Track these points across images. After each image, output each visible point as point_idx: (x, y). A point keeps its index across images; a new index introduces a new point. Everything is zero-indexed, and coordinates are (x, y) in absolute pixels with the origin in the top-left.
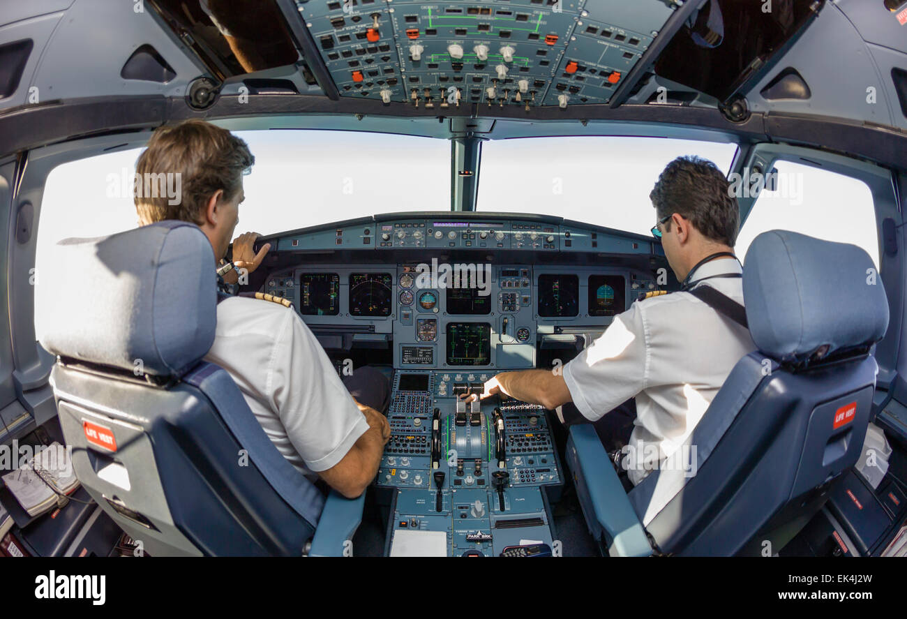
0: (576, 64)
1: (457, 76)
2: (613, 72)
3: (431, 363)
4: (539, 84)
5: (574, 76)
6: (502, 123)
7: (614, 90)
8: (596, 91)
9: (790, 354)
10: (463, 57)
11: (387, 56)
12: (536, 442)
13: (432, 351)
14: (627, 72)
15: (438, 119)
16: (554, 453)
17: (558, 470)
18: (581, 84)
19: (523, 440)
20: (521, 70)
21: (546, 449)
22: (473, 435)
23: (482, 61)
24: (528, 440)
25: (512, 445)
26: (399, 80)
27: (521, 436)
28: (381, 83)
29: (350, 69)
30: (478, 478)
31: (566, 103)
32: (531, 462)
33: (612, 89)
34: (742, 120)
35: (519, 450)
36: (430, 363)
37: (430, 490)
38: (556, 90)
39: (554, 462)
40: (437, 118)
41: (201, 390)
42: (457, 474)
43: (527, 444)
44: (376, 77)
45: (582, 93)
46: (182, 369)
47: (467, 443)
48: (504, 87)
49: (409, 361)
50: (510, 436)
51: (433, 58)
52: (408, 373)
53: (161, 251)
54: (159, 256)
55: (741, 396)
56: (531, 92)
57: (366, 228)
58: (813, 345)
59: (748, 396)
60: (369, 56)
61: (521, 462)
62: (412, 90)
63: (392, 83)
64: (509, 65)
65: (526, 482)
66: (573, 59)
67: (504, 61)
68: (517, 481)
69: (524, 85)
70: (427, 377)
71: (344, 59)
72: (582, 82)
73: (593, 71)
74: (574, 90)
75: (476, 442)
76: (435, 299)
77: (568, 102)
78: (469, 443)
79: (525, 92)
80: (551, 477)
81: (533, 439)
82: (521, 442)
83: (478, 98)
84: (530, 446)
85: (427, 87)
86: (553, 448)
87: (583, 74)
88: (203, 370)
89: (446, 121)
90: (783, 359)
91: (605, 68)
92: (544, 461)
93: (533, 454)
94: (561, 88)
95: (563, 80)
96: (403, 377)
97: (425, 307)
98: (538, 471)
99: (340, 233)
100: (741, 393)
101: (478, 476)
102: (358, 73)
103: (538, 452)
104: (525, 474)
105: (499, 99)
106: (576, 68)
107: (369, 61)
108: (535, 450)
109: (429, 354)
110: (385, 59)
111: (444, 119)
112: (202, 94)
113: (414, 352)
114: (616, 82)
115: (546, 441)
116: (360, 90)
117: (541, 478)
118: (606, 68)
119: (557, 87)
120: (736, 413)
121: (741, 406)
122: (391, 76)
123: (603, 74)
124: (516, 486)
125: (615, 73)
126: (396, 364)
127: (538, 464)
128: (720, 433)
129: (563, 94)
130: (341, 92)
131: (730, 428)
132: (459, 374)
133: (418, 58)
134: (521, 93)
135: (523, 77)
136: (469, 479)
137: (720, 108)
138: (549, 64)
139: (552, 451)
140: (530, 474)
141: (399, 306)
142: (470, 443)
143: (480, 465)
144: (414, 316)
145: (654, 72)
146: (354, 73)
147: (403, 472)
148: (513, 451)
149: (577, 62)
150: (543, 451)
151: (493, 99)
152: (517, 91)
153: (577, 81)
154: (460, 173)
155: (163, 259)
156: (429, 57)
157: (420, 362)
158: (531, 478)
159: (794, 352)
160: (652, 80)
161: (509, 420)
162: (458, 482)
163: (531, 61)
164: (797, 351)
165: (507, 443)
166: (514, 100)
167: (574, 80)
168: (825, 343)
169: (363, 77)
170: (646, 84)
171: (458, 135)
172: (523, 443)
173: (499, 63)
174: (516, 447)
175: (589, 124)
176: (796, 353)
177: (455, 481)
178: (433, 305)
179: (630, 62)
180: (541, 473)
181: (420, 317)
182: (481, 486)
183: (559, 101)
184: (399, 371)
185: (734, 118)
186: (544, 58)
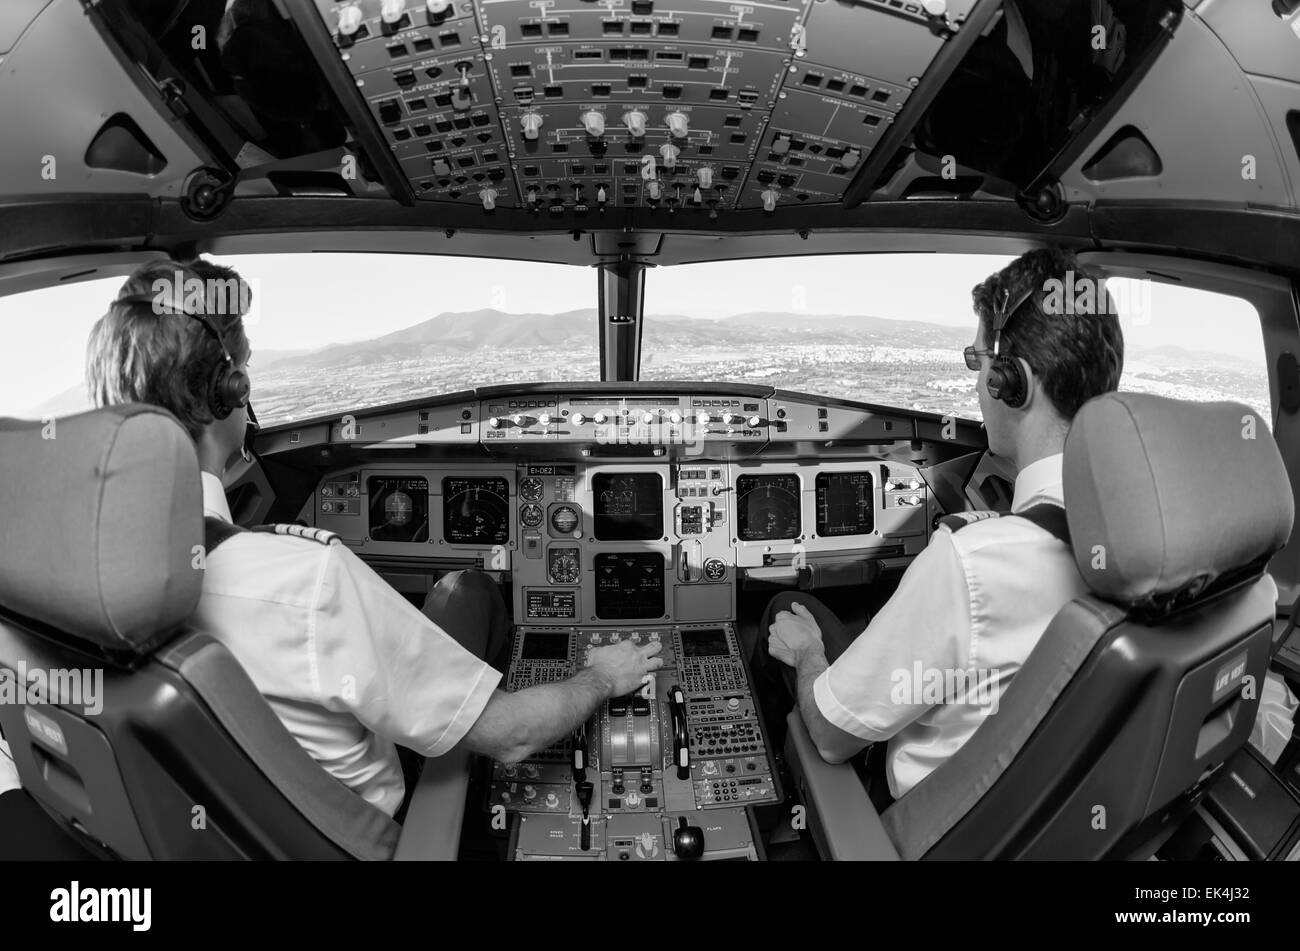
0: (788, 138)
1: (599, 164)
2: (847, 150)
3: (573, 616)
4: (729, 174)
5: (785, 159)
6: (675, 239)
7: (850, 179)
8: (821, 182)
9: (1145, 597)
10: (606, 132)
11: (485, 132)
12: (738, 737)
13: (573, 598)
14: (870, 149)
15: (572, 235)
16: (766, 754)
17: (773, 780)
18: (797, 171)
19: (717, 735)
20: (701, 152)
21: (754, 748)
22: (638, 729)
23: (637, 138)
24: (725, 734)
25: (700, 743)
26: (508, 173)
27: (714, 728)
28: (479, 178)
29: (429, 155)
30: (646, 796)
31: (774, 204)
32: (731, 769)
33: (847, 178)
34: (1053, 217)
35: (711, 752)
36: (570, 616)
37: (570, 816)
38: (757, 182)
39: (767, 768)
40: (571, 233)
41: (181, 675)
42: (614, 791)
43: (723, 742)
44: (470, 169)
45: (800, 186)
46: (148, 641)
47: (628, 742)
48: (675, 181)
49: (538, 613)
50: (696, 730)
51: (558, 135)
52: (537, 631)
53: (110, 452)
54: (107, 462)
55: (1063, 667)
56: (718, 188)
57: (466, 408)
58: (1182, 579)
59: (1075, 668)
60: (457, 133)
61: (715, 770)
62: (530, 188)
63: (496, 177)
64: (679, 142)
65: (723, 801)
66: (782, 131)
67: (672, 136)
68: (708, 799)
69: (706, 175)
70: (565, 637)
71: (419, 138)
72: (798, 168)
73: (816, 149)
74: (786, 182)
75: (642, 739)
76: (577, 517)
77: (777, 202)
78: (630, 742)
79: (708, 187)
80: (763, 792)
81: (733, 734)
82: (713, 738)
83: (633, 200)
84: (729, 744)
85: (552, 183)
86: (765, 746)
87: (800, 155)
88: (186, 642)
89: (585, 237)
90: (1133, 604)
91: (835, 142)
92: (751, 767)
93: (734, 757)
94: (766, 179)
95: (768, 165)
96: (528, 636)
97: (560, 530)
98: (743, 783)
99: (425, 416)
100: (1064, 663)
101: (645, 792)
102: (442, 161)
103: (741, 753)
104: (721, 789)
105: (668, 200)
106: (789, 144)
107: (458, 142)
108: (737, 749)
109: (569, 602)
110: (484, 138)
111: (582, 235)
112: (206, 194)
113: (546, 600)
114: (852, 165)
115: (754, 735)
116: (447, 190)
117: (747, 794)
118: (837, 142)
119: (759, 178)
120: (1055, 695)
121: (1063, 684)
122: (494, 165)
123: (833, 153)
124: (706, 808)
125: (852, 151)
126: (518, 618)
127: (742, 772)
128: (1030, 726)
129: (769, 188)
130: (418, 192)
131: (1045, 718)
132: (616, 632)
133: (535, 136)
134: (700, 189)
135: (705, 163)
136: (633, 799)
137: (1019, 199)
138: (746, 140)
139: (764, 751)
140: (729, 788)
141: (520, 528)
142: (633, 742)
143: (649, 777)
144: (545, 544)
145: (913, 146)
146: (436, 162)
147: (529, 788)
148: (701, 752)
149: (790, 136)
150: (750, 752)
151: (658, 201)
152: (696, 186)
153: (789, 167)
154: (612, 319)
155: (113, 465)
156: (553, 134)
157: (555, 615)
158: (730, 794)
159: (1151, 592)
160: (911, 160)
161: (696, 704)
162: (615, 804)
163: (717, 136)
164: (1155, 590)
165: (692, 740)
166: (690, 201)
167: (786, 164)
168: (1200, 573)
169: (450, 167)
170: (901, 168)
171: (608, 259)
172: (718, 740)
173: (664, 141)
174: (705, 746)
175: (811, 236)
176: (1153, 594)
177: (611, 801)
178: (574, 526)
179: (875, 132)
180: (747, 786)
181: (554, 546)
182: (652, 809)
183: (763, 201)
184: (522, 628)
185: (1040, 214)
186: (737, 130)
